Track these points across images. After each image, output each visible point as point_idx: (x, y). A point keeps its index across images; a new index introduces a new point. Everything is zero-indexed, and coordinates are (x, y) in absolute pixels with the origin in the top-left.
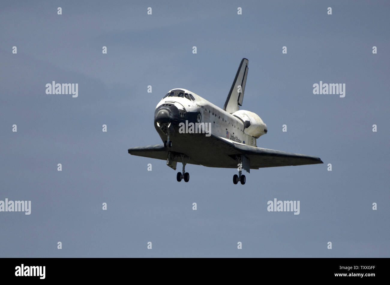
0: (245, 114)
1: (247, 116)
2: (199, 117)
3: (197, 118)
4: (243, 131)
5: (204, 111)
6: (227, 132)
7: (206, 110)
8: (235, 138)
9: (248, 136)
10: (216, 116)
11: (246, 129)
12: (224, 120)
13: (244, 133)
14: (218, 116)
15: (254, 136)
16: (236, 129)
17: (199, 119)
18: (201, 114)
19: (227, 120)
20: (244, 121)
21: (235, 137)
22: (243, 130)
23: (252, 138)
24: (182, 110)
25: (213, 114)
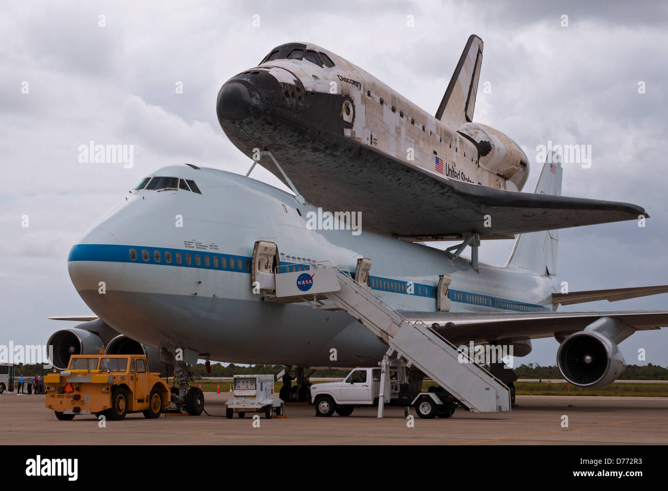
0: (479, 129)
1: (484, 132)
2: (348, 109)
3: (340, 110)
4: (477, 162)
5: (362, 97)
6: (437, 158)
7: (369, 94)
8: (459, 174)
9: (488, 172)
10: (402, 115)
11: (482, 158)
12: (426, 129)
13: (479, 166)
14: (410, 119)
15: (502, 174)
16: (460, 155)
17: (348, 114)
18: (352, 102)
19: (434, 131)
20: (478, 142)
21: (458, 172)
22: (476, 159)
23: (497, 177)
24: (290, 85)
25: (394, 110)
